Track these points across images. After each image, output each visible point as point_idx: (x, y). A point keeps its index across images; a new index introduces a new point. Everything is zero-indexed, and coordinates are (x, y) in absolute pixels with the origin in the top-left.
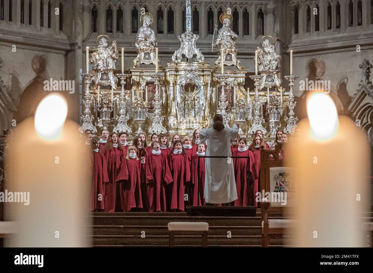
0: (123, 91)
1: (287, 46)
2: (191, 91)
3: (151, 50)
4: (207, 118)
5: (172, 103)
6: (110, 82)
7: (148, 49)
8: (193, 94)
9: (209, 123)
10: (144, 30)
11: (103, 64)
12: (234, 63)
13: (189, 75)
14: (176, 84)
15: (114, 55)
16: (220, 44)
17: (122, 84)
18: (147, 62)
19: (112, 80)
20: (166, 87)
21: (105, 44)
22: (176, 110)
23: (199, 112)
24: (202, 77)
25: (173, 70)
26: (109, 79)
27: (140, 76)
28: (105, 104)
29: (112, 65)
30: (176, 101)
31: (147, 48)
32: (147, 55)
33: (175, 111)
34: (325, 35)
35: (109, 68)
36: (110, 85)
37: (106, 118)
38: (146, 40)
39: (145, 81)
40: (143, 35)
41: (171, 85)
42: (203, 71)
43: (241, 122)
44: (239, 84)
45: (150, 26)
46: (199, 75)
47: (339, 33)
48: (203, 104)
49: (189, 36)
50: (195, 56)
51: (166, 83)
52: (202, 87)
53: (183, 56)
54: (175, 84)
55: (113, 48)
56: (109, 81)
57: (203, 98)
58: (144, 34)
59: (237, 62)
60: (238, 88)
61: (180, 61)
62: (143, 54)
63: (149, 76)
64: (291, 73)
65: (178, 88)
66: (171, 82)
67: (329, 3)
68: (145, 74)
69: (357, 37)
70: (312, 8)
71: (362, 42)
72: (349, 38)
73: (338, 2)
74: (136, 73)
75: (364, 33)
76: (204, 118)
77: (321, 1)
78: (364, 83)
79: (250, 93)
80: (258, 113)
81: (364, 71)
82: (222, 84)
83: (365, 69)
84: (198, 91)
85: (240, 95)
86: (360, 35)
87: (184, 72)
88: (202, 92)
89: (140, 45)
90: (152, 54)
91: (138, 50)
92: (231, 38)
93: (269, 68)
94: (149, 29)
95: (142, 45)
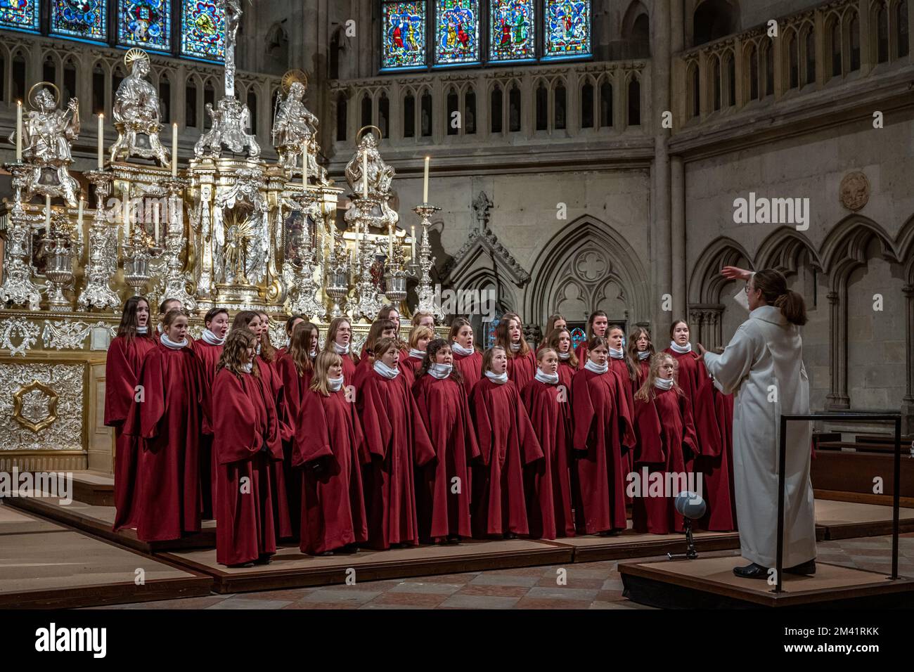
0: (101, 210)
1: (327, 160)
2: (238, 221)
3: (151, 128)
4: (275, 281)
5: (201, 247)
6: (62, 190)
7: (147, 125)
8: (247, 228)
9: (280, 290)
10: (135, 84)
11: (49, 145)
12: (314, 171)
13: (243, 188)
14: (214, 205)
15: (70, 131)
16: (284, 131)
17: (99, 194)
18: (144, 153)
19: (68, 187)
20: (185, 210)
21: (49, 104)
22: (213, 260)
23: (254, 267)
24: (264, 194)
25: (210, 174)
26: (58, 183)
27: (131, 181)
28: (61, 236)
29: (65, 153)
30: (214, 240)
31: (145, 122)
32: (143, 138)
33: (210, 262)
34: (403, 146)
35: (60, 158)
37: (62, 268)
38: (141, 105)
39: (142, 194)
40: (133, 93)
41: (206, 205)
42: (267, 182)
43: (340, 291)
44: (325, 216)
45: (147, 78)
46: (261, 190)
47: (430, 144)
48: (266, 252)
49: (233, 106)
50: (247, 148)
51: (188, 203)
52: (266, 216)
53: (224, 147)
54: (212, 203)
56: (60, 186)
57: (267, 238)
58: (135, 91)
59: (320, 172)
60: (323, 222)
61: (218, 156)
62: (134, 134)
63: (150, 183)
64: (426, 200)
65: (218, 212)
66: (205, 199)
67: (409, 92)
68: (141, 177)
69: (470, 153)
70: (375, 98)
71: (480, 162)
72: (454, 153)
73: (426, 90)
74: (123, 175)
75: (482, 146)
76: (267, 281)
77: (395, 86)
78: (482, 232)
79: (346, 235)
80: (370, 276)
81: (482, 213)
82: (305, 211)
83: (483, 208)
84: (253, 223)
85: (327, 237)
86: (475, 150)
87: (232, 181)
88: (266, 225)
89: (126, 115)
90: (153, 137)
91: (122, 125)
92: (307, 122)
93: (377, 189)
94: (146, 83)
95: (132, 115)
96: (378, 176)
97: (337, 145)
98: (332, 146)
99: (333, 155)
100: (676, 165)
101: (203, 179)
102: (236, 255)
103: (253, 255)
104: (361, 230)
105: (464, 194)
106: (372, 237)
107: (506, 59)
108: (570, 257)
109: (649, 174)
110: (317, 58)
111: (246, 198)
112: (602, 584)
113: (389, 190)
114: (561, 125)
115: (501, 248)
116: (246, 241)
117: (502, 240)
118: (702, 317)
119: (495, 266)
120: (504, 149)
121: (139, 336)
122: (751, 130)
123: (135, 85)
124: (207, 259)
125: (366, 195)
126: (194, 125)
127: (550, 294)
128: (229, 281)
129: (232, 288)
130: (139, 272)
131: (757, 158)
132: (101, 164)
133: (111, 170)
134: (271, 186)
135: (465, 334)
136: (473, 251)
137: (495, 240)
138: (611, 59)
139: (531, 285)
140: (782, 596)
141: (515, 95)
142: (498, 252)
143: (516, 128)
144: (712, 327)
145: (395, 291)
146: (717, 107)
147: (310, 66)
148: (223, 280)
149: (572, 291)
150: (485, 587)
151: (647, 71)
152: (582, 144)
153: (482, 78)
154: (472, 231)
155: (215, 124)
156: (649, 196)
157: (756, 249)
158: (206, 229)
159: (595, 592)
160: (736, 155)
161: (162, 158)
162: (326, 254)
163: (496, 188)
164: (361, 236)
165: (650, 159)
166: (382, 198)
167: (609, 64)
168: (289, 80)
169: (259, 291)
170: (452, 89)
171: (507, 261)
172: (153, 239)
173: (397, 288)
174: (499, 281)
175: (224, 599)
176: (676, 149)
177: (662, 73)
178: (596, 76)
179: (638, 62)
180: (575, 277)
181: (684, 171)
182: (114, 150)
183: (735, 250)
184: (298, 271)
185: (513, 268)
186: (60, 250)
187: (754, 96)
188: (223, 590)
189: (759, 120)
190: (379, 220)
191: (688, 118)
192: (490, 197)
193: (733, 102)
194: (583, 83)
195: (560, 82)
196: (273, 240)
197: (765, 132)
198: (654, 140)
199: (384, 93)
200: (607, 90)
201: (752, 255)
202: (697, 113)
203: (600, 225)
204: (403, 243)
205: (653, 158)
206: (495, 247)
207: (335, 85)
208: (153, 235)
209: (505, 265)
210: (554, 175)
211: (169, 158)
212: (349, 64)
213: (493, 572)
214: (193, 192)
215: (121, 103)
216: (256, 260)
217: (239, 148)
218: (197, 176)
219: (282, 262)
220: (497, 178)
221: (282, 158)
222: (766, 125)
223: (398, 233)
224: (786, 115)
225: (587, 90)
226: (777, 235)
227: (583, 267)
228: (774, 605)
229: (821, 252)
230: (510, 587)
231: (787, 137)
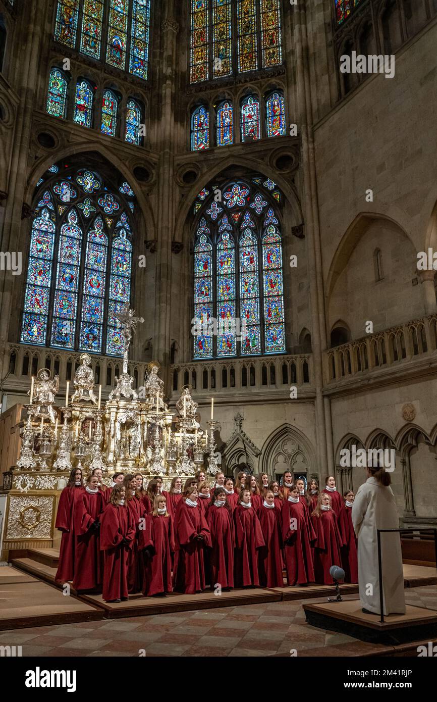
0: (66, 425)
1: (168, 400)
2: (127, 429)
3: (90, 387)
4: (143, 456)
5: (110, 440)
6: (49, 416)
7: (88, 386)
8: (131, 432)
9: (145, 460)
11: (45, 396)
12: (162, 406)
13: (129, 414)
15: (54, 389)
16: (149, 388)
17: (65, 417)
18: (87, 399)
19: (52, 413)
20: (103, 424)
21: (46, 378)
22: (115, 447)
23: (134, 450)
24: (139, 416)
25: (115, 408)
26: (48, 412)
27: (80, 411)
28: (47, 437)
29: (52, 399)
30: (116, 438)
32: (86, 392)
35: (49, 401)
36: (48, 419)
37: (46, 451)
38: (86, 377)
39: (84, 417)
41: (113, 422)
42: (141, 411)
43: (173, 461)
44: (167, 426)
46: (138, 414)
47: (214, 392)
48: (139, 443)
49: (126, 377)
50: (132, 396)
51: (105, 421)
52: (139, 426)
53: (122, 395)
54: (115, 421)
55: (55, 382)
56: (48, 414)
57: (140, 436)
58: (84, 371)
59: (165, 406)
60: (166, 429)
61: (119, 400)
62: (82, 390)
63: (88, 412)
64: (212, 418)
65: (118, 425)
66: (113, 419)
67: (205, 369)
68: (84, 409)
69: (233, 396)
70: (190, 371)
71: (237, 400)
72: (226, 396)
73: (213, 368)
74: (76, 409)
75: (238, 392)
76: (139, 456)
77: (199, 366)
78: (239, 431)
79: (176, 434)
80: (187, 453)
81: (238, 422)
82: (158, 424)
83: (239, 420)
84: (134, 429)
85: (167, 435)
86: (235, 394)
87: (124, 410)
88: (140, 430)
89: (80, 382)
90: (91, 392)
91: (77, 386)
92: (159, 384)
93: (190, 413)
94: (88, 368)
95: (82, 382)
96: (191, 407)
97: (173, 392)
98: (171, 393)
99: (171, 397)
100: (326, 400)
101: (112, 410)
102: (125, 444)
103: (133, 444)
104: (182, 432)
105: (230, 414)
106: (188, 435)
107: (248, 354)
108: (279, 442)
109: (314, 404)
110: (165, 354)
111: (131, 418)
112: (295, 614)
113: (196, 413)
114: (274, 383)
115: (247, 439)
116: (130, 437)
117: (248, 435)
118: (342, 471)
119: (245, 447)
120: (248, 393)
121: (77, 486)
122: (359, 385)
123: (84, 369)
124: (112, 446)
125: (185, 416)
126: (110, 385)
127: (271, 460)
128: (122, 456)
129: (123, 459)
130: (81, 453)
131: (362, 398)
132: (67, 404)
133: (71, 406)
134: (142, 413)
135: (229, 484)
136: (235, 440)
137: (245, 435)
138: (295, 354)
139: (262, 456)
140: (385, 624)
141: (253, 370)
142: (246, 441)
143: (253, 384)
144: (347, 476)
145: (198, 460)
146: (343, 374)
147: (162, 358)
148: (119, 456)
149: (281, 459)
150: (238, 615)
151: (311, 359)
152: (283, 391)
153: (238, 362)
154: (234, 431)
155: (118, 385)
156: (315, 414)
157: (365, 439)
158: (112, 433)
159: (292, 619)
160: (354, 395)
161: (94, 401)
162: (167, 443)
163: (245, 411)
164: (182, 435)
165: (314, 398)
166: (193, 417)
167: (294, 356)
168: (152, 365)
169: (136, 461)
170: (224, 367)
171: (250, 445)
172: (88, 437)
173: (199, 459)
174: (247, 454)
175: (109, 622)
176: (326, 393)
177: (318, 360)
178: (288, 361)
179: (307, 355)
180: (282, 452)
181: (330, 403)
182: (73, 397)
183: (356, 440)
184: (153, 451)
185: (253, 448)
186: (46, 443)
187: (360, 370)
188: (109, 617)
189: (363, 380)
190: (191, 427)
191: (330, 379)
192: (242, 416)
193: (350, 372)
194: (283, 364)
195: (272, 364)
196: (143, 437)
197: (364, 386)
198: (315, 389)
199: (194, 370)
200: (293, 367)
201: (364, 442)
202: (334, 377)
203: (293, 428)
204: (202, 438)
205: (316, 397)
206: (245, 438)
207: (172, 366)
208: (88, 436)
209: (250, 447)
210: (271, 405)
211: (97, 400)
212: (178, 357)
213: (242, 606)
214: (107, 416)
215: (77, 376)
216: (135, 446)
217: (128, 396)
218: (109, 409)
219: (146, 447)
220: (245, 407)
221: (147, 400)
222: (366, 382)
223: (199, 433)
224: (375, 378)
225: (284, 368)
226: (374, 433)
227: (286, 447)
228: (380, 629)
229: (395, 440)
230: (250, 616)
231: (376, 388)
